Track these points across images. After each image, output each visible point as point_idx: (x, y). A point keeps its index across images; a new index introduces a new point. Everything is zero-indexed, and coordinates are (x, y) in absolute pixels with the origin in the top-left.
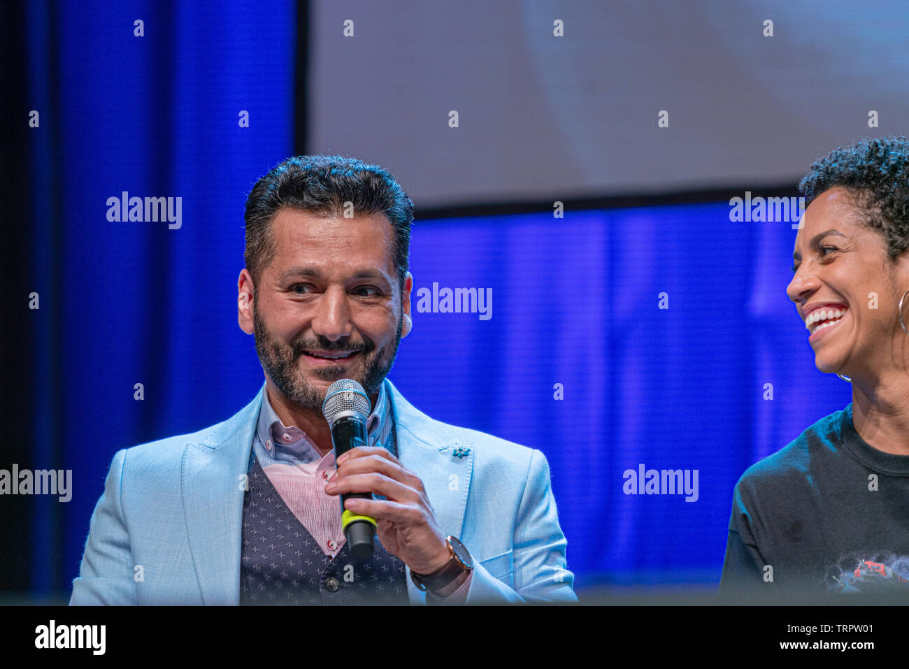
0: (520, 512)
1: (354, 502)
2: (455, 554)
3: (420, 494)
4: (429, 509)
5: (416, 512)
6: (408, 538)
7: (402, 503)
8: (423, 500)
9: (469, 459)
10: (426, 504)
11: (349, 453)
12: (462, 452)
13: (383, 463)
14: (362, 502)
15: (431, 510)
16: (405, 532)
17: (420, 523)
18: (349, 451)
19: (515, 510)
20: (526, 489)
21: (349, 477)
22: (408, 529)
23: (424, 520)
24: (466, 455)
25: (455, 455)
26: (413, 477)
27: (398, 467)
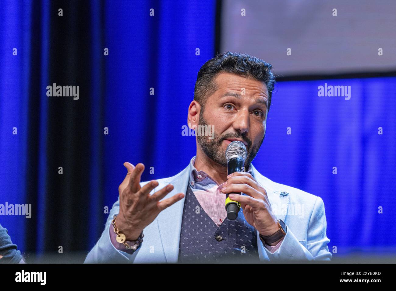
0: (310, 224)
1: (233, 195)
2: (281, 228)
3: (265, 196)
4: (269, 203)
5: (262, 204)
6: (257, 215)
7: (256, 199)
8: (266, 199)
9: (287, 197)
10: (267, 201)
11: (233, 174)
12: (285, 194)
13: (249, 180)
14: (236, 196)
15: (269, 204)
16: (256, 212)
17: (263, 209)
18: (234, 173)
19: (308, 222)
20: (312, 214)
21: (233, 185)
22: (257, 211)
23: (265, 207)
24: (286, 196)
25: (281, 195)
26: (262, 188)
27: (256, 183)
